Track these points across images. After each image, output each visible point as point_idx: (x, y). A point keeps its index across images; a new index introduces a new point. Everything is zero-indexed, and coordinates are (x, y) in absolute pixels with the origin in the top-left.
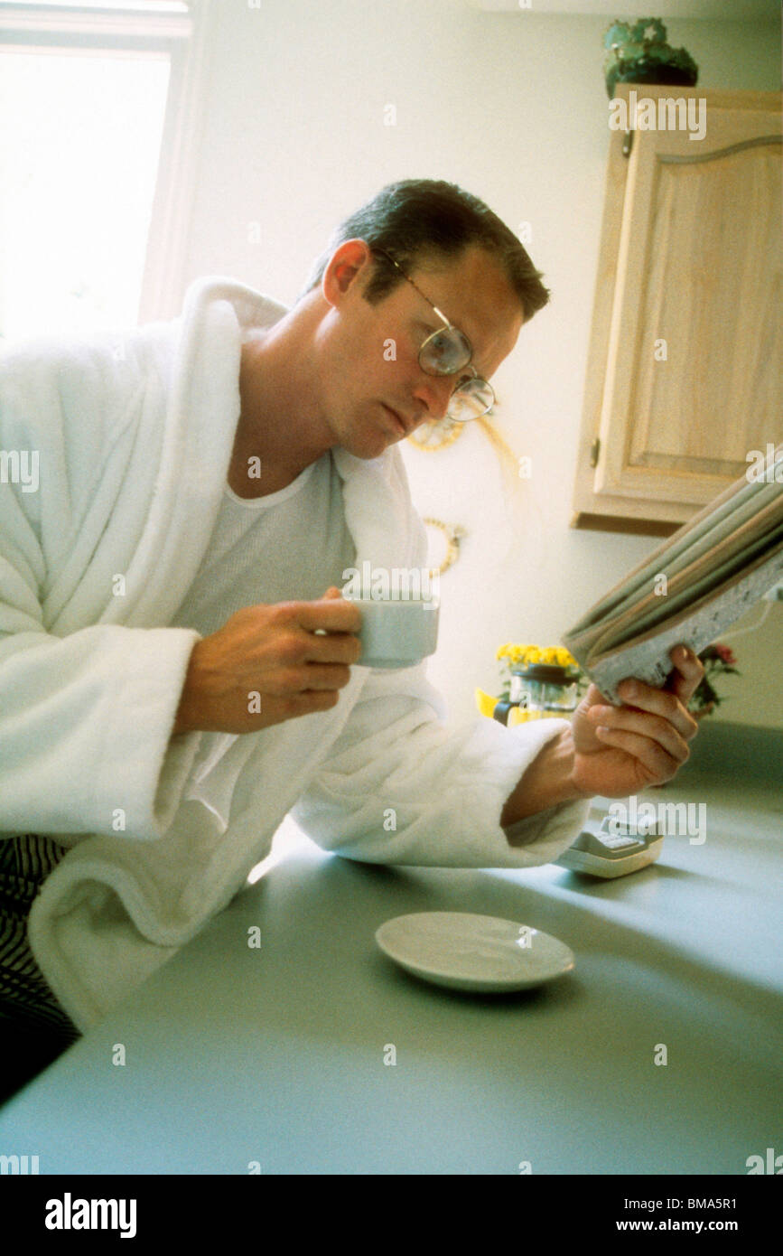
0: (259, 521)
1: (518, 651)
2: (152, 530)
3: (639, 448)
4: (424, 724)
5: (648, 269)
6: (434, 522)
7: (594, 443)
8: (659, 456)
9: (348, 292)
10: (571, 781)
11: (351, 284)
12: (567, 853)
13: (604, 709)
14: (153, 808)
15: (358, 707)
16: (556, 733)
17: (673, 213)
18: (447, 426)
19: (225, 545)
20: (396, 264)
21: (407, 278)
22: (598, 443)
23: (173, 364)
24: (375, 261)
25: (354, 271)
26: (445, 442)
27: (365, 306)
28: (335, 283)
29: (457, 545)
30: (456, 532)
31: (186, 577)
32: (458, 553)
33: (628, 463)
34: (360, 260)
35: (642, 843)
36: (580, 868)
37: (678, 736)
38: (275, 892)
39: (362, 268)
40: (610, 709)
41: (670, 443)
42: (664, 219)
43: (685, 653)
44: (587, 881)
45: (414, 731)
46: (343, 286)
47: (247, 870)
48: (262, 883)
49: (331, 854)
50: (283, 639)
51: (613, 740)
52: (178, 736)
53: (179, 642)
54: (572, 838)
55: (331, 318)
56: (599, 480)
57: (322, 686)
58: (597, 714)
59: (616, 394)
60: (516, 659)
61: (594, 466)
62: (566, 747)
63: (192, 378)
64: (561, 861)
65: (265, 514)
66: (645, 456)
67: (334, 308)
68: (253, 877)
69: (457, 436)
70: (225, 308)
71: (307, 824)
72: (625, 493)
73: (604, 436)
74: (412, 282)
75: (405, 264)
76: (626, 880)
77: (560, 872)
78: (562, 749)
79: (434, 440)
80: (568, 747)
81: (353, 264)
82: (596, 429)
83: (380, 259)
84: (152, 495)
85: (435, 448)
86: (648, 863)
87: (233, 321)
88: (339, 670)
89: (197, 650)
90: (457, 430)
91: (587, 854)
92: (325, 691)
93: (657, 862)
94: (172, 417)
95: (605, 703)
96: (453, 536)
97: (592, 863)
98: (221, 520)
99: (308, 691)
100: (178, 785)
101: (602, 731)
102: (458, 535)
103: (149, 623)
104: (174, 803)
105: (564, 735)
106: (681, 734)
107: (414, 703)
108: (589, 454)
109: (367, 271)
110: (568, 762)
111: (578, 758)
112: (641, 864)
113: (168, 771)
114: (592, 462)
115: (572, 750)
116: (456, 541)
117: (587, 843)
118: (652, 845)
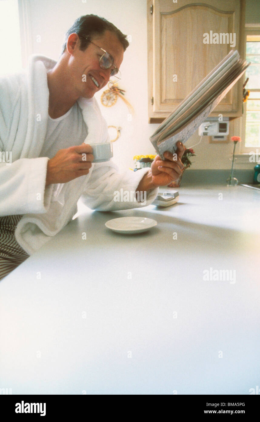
0: (59, 124)
1: (138, 157)
2: (29, 130)
3: (164, 98)
4: (113, 173)
5: (161, 48)
6: (113, 126)
7: (152, 98)
8: (169, 100)
9: (75, 49)
10: (152, 183)
11: (75, 47)
12: (155, 201)
13: (160, 161)
14: (43, 204)
15: (93, 172)
16: (147, 171)
17: (166, 29)
18: (113, 100)
19: (51, 133)
20: (87, 39)
21: (90, 42)
22: (153, 98)
23: (27, 80)
24: (80, 39)
25: (75, 43)
26: (113, 104)
27: (81, 52)
28: (71, 47)
29: (119, 132)
30: (119, 128)
31: (42, 141)
32: (120, 134)
33: (161, 103)
34: (76, 39)
35: (174, 197)
36: (158, 205)
37: (179, 168)
38: (81, 221)
39: (77, 42)
40: (162, 161)
41: (172, 96)
42: (164, 32)
43: (181, 143)
44: (160, 208)
45: (111, 175)
46: (73, 48)
47: (72, 217)
48: (76, 219)
49: (94, 210)
50: (72, 156)
51: (162, 170)
52: (48, 185)
53: (44, 161)
54: (155, 197)
55: (72, 59)
56: (154, 108)
57: (85, 168)
58: (158, 163)
59: (156, 84)
60: (138, 159)
61: (153, 105)
62: (150, 174)
63: (34, 85)
64: (154, 203)
65: (60, 122)
66: (166, 100)
67: (72, 55)
68: (74, 218)
69: (116, 102)
70: (40, 63)
71: (86, 203)
72: (161, 111)
73: (154, 96)
74: (93, 43)
75: (89, 38)
76: (171, 207)
77: (154, 206)
78: (149, 175)
79: (110, 104)
80: (150, 175)
81: (74, 41)
82: (152, 94)
83: (81, 38)
84: (28, 120)
85: (110, 106)
86: (175, 202)
87: (44, 67)
88: (88, 163)
89: (49, 163)
90: (115, 100)
91: (160, 201)
92: (85, 169)
93: (178, 202)
94: (30, 97)
95: (160, 160)
96: (118, 129)
97: (161, 203)
98: (48, 125)
99: (81, 170)
100: (50, 198)
101: (160, 168)
102: (120, 129)
103: (34, 157)
104: (49, 203)
105: (149, 172)
106: (180, 168)
107: (110, 168)
108: (151, 101)
109: (78, 42)
110: (151, 178)
111: (153, 177)
112: (174, 203)
113: (46, 195)
114: (152, 104)
115: (152, 175)
116: (119, 131)
117: (159, 198)
118: (176, 198)
